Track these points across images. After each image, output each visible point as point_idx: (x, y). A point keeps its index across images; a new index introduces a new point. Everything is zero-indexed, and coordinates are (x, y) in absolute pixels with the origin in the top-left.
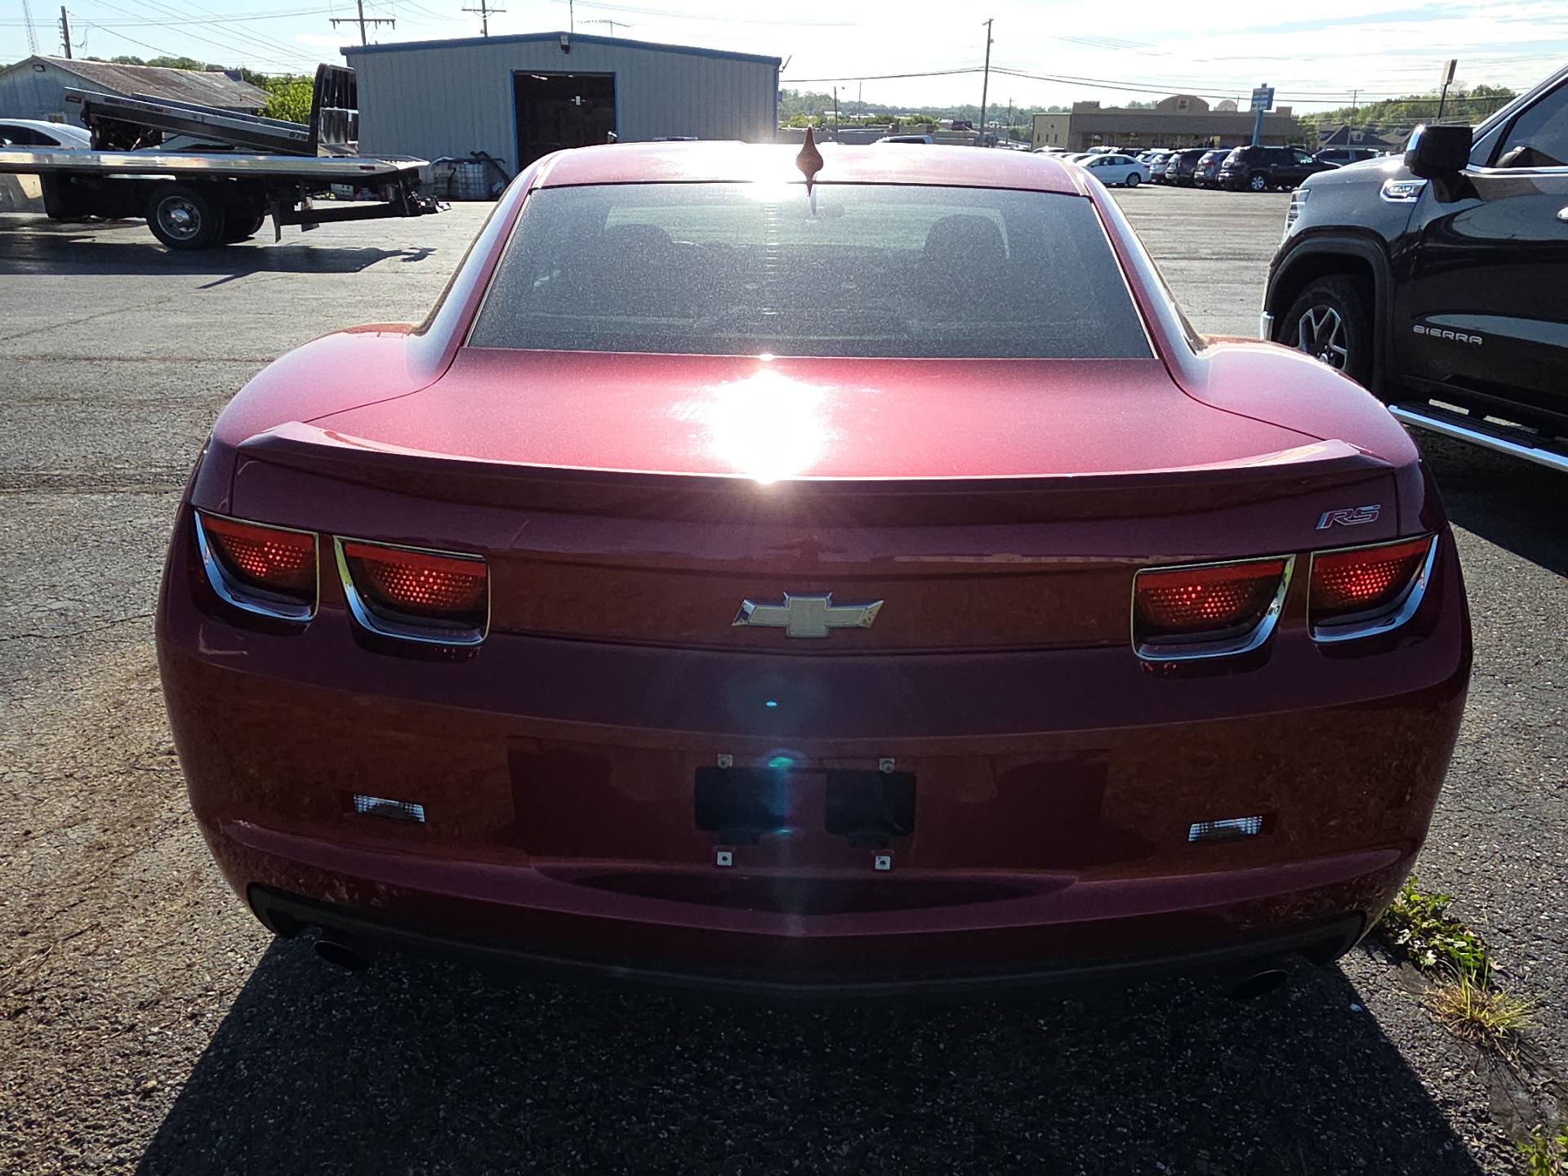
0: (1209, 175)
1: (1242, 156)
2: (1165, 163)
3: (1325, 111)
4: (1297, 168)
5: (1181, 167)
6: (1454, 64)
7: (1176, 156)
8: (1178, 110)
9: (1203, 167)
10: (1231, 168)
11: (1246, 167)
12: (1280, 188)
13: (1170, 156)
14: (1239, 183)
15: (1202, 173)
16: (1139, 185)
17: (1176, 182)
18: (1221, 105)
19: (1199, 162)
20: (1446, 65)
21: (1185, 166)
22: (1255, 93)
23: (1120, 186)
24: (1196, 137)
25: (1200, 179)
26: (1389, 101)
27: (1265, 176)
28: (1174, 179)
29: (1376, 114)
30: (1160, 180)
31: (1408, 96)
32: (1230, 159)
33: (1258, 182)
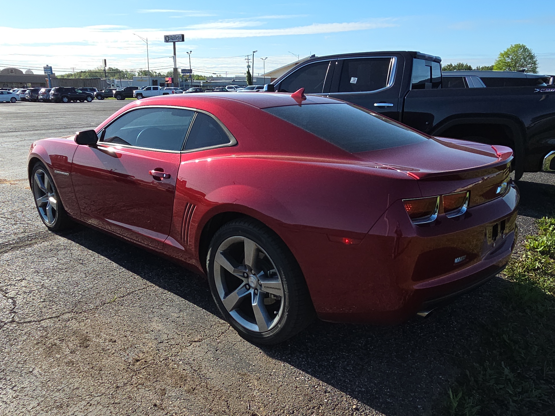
0: (45, 97)
1: (56, 90)
2: (23, 93)
3: (61, 74)
4: (78, 94)
5: (32, 95)
6: (105, 60)
7: (28, 91)
8: (10, 73)
9: (42, 95)
10: (54, 95)
11: (60, 94)
12: (72, 101)
13: (25, 91)
14: (58, 99)
15: (41, 97)
16: (16, 102)
17: (30, 100)
18: (26, 72)
19: (39, 93)
20: (103, 61)
21: (33, 94)
22: (44, 68)
23: (9, 102)
24: (21, 83)
25: (41, 99)
26: (82, 72)
27: (67, 97)
28: (30, 99)
29: (79, 76)
30: (24, 100)
31: (88, 70)
32: (52, 92)
33: (66, 100)
